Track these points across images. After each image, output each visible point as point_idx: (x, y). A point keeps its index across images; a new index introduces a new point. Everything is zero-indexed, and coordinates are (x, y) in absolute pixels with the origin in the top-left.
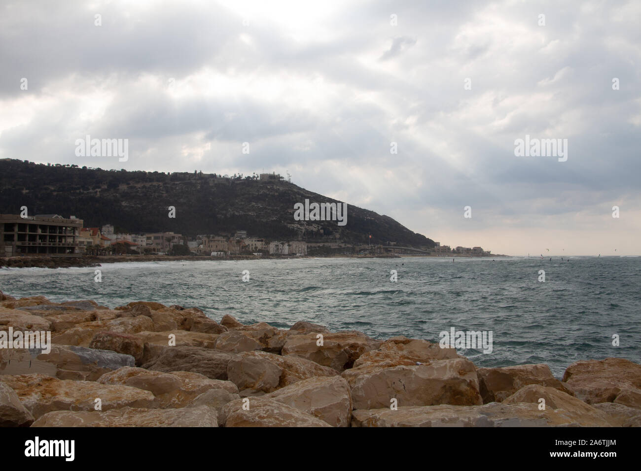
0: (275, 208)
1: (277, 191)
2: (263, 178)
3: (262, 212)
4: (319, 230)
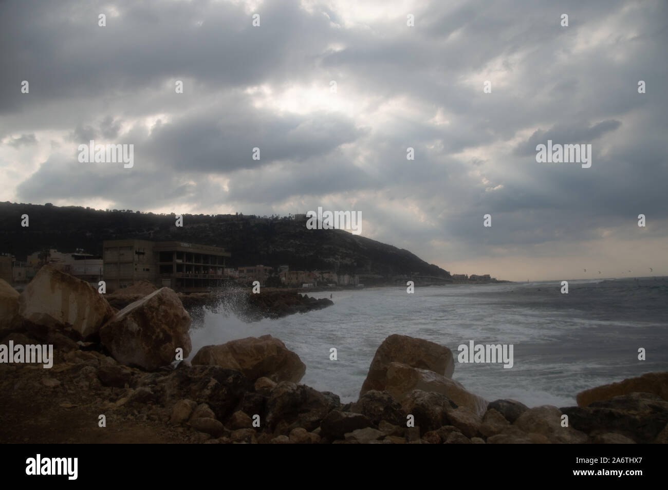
0: (312, 244)
2: (297, 218)
3: (300, 248)
4: (353, 263)
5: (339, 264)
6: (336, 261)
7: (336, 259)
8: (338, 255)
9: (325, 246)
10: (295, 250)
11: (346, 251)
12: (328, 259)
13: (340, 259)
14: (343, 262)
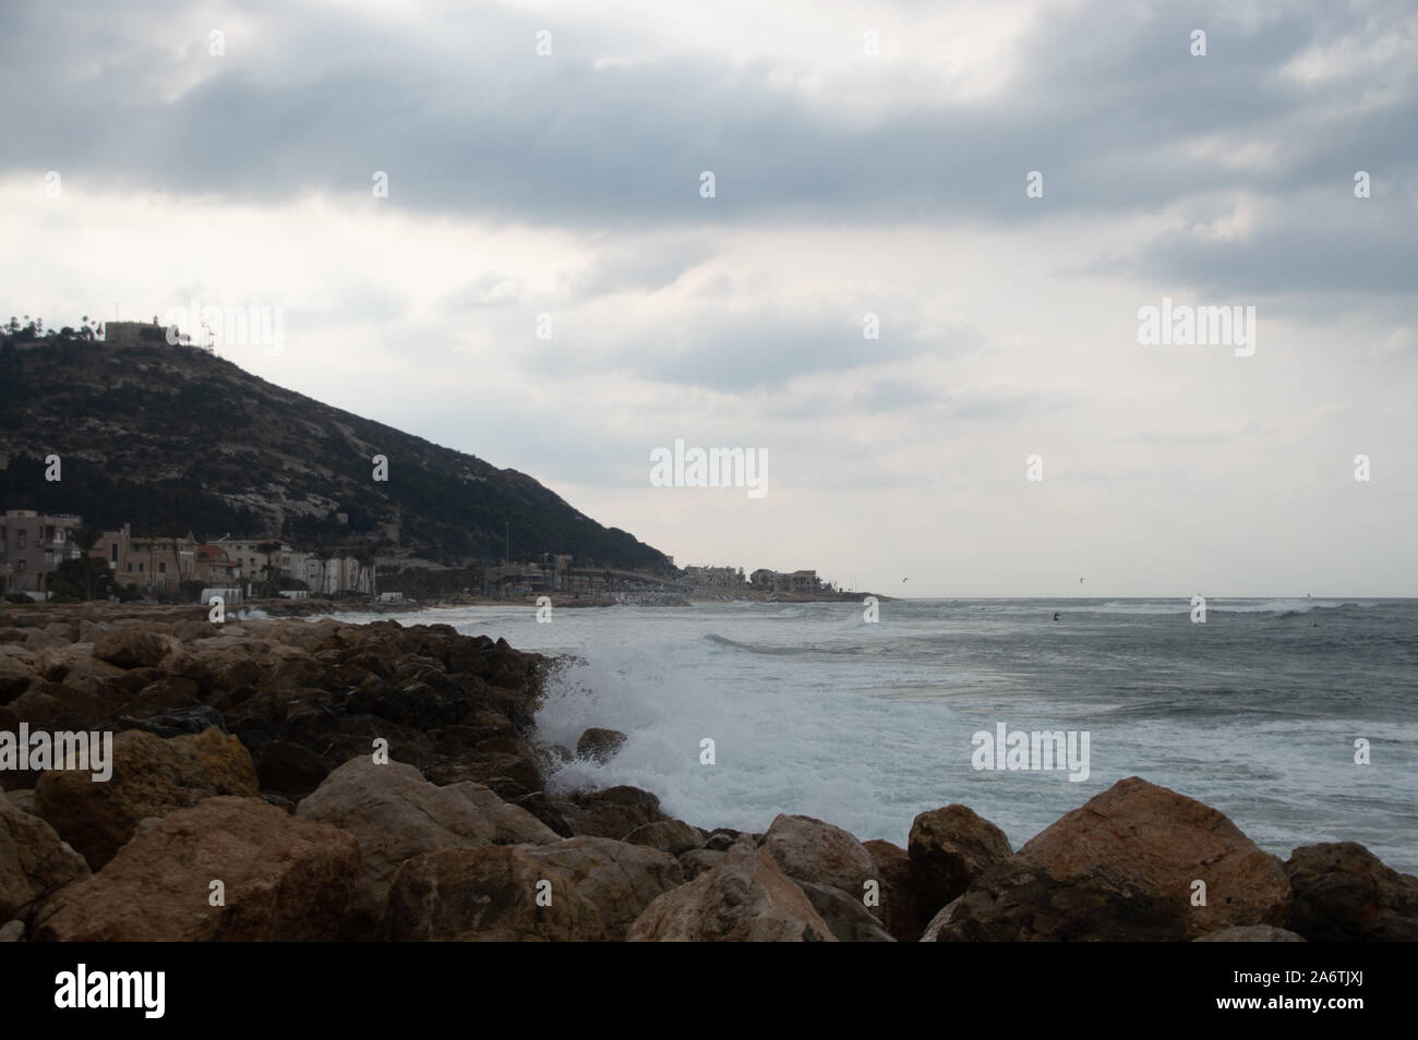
0: (174, 439)
1: (174, 379)
2: (118, 336)
3: (127, 453)
4: (332, 514)
5: (281, 519)
6: (272, 506)
7: (270, 497)
8: (278, 483)
9: (229, 449)
10: (105, 459)
11: (307, 470)
12: (241, 497)
13: (284, 497)
14: (294, 510)
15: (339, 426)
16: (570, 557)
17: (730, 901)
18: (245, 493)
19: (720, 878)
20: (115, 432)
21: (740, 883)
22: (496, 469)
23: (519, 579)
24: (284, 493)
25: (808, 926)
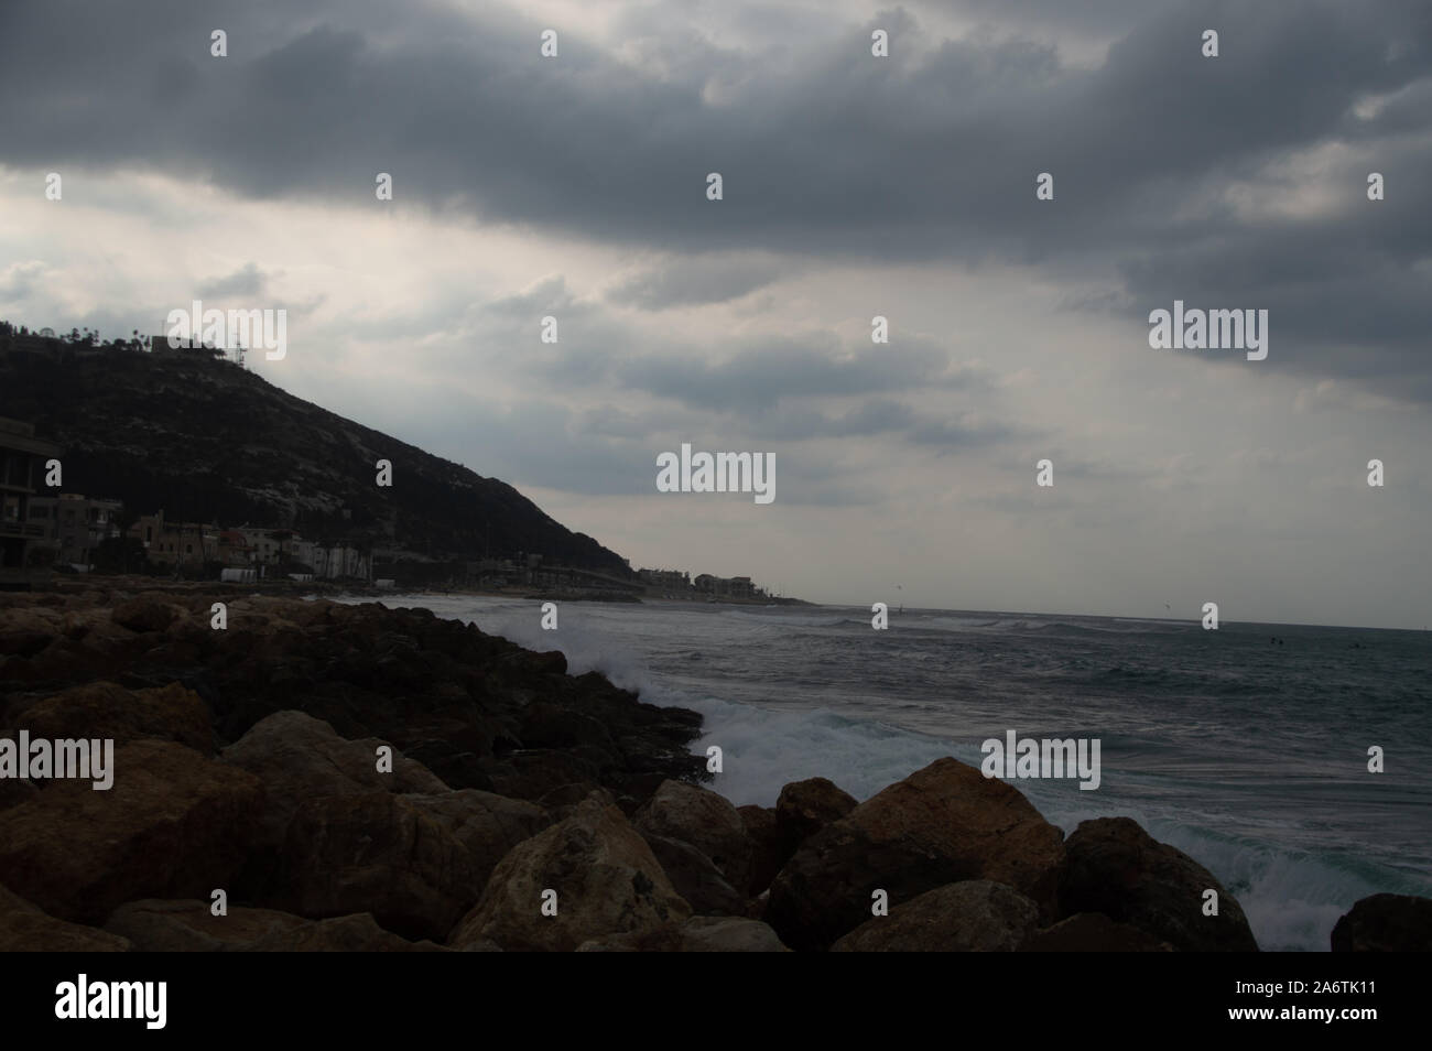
0: (206, 439)
1: (208, 388)
3: (166, 449)
4: (338, 510)
5: (293, 510)
6: (287, 500)
7: (286, 492)
8: (292, 481)
9: (253, 450)
10: (146, 453)
11: (318, 471)
12: (261, 491)
13: (297, 494)
14: (306, 504)
15: (348, 434)
16: (540, 556)
17: (573, 848)
18: (264, 488)
19: (567, 828)
20: (155, 431)
21: (583, 833)
22: (480, 478)
23: (496, 573)
24: (298, 490)
25: (639, 873)
